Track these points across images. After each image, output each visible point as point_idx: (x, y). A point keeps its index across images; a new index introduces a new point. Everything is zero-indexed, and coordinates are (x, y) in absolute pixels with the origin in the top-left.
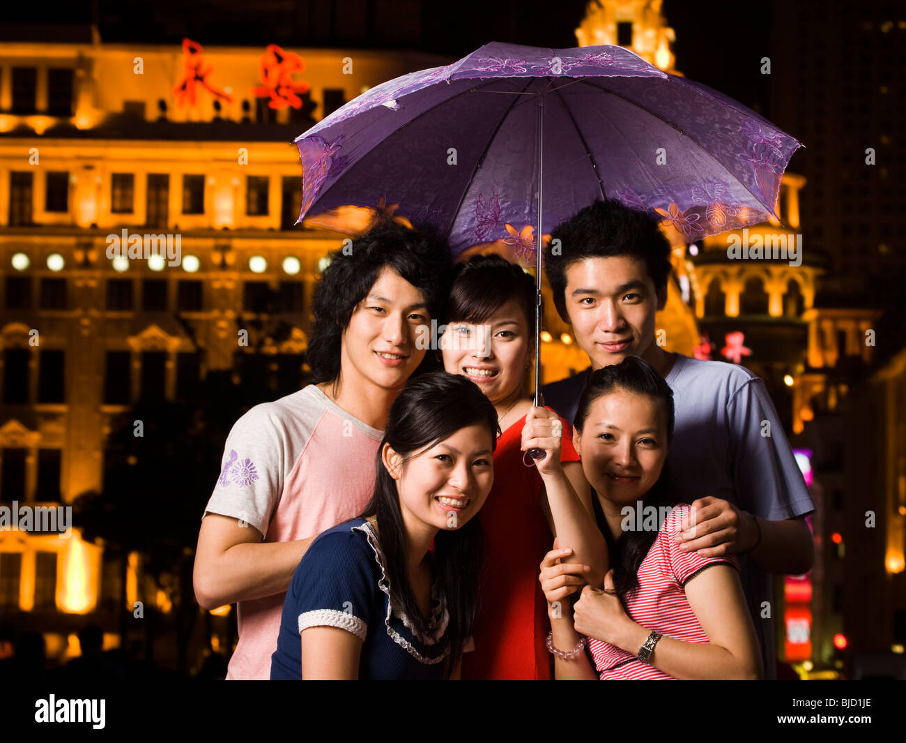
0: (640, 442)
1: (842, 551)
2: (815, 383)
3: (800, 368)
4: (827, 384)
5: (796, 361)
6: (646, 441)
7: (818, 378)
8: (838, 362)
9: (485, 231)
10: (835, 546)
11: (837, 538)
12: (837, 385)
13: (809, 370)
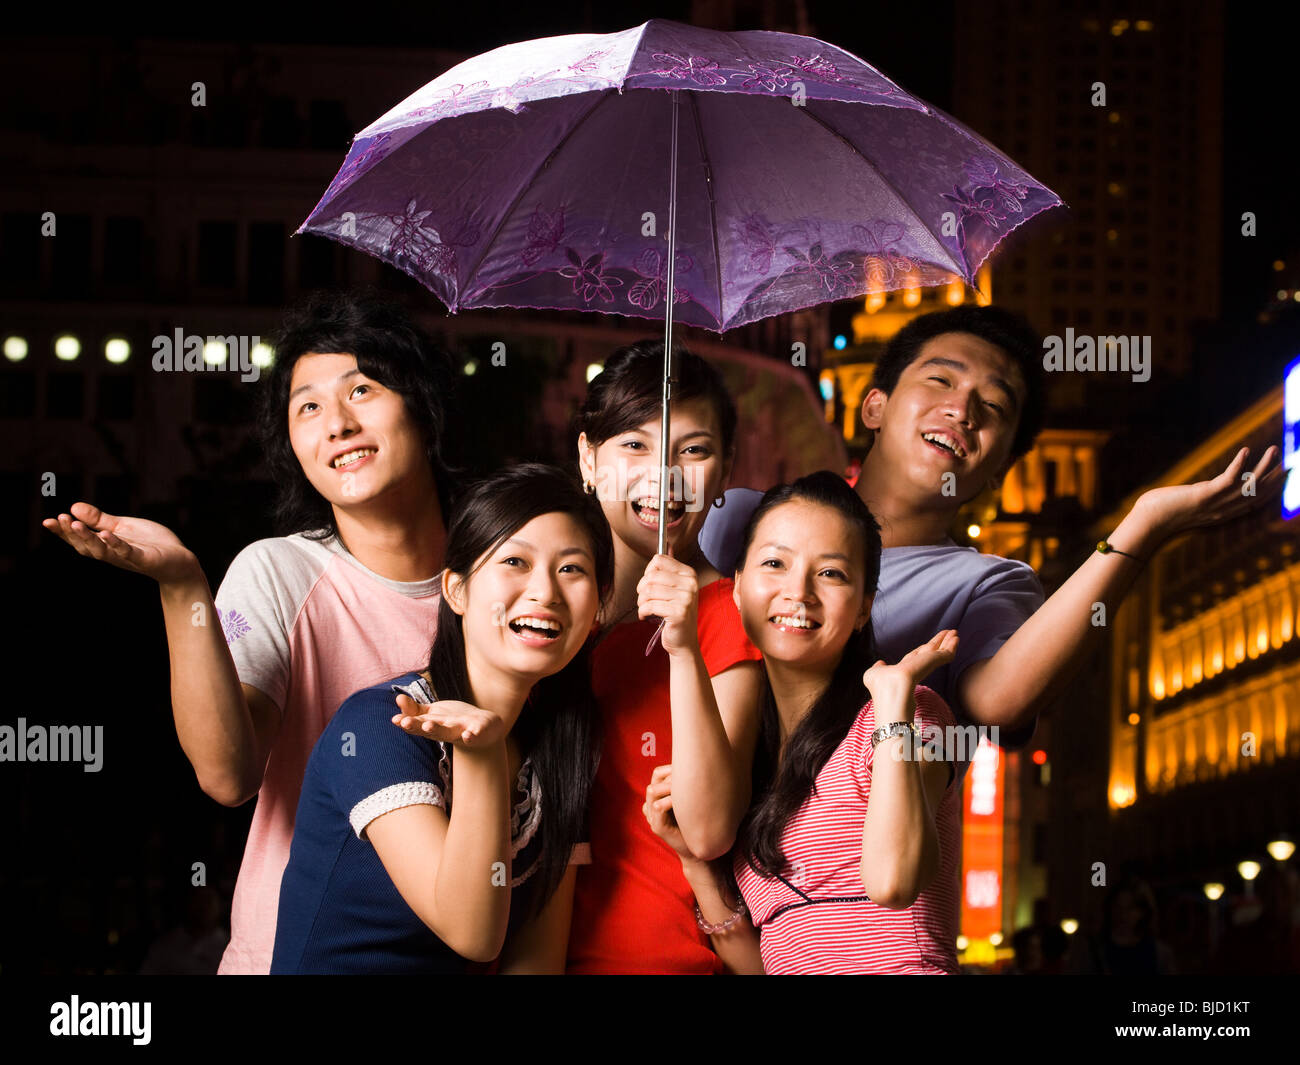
0: (821, 574)
1: (1046, 775)
2: (1013, 535)
3: (990, 514)
4: (1030, 537)
5: (985, 504)
6: (831, 574)
7: (1017, 528)
8: (1045, 505)
9: (536, 256)
10: (1038, 768)
11: (1040, 757)
12: (1043, 538)
13: (1003, 517)
